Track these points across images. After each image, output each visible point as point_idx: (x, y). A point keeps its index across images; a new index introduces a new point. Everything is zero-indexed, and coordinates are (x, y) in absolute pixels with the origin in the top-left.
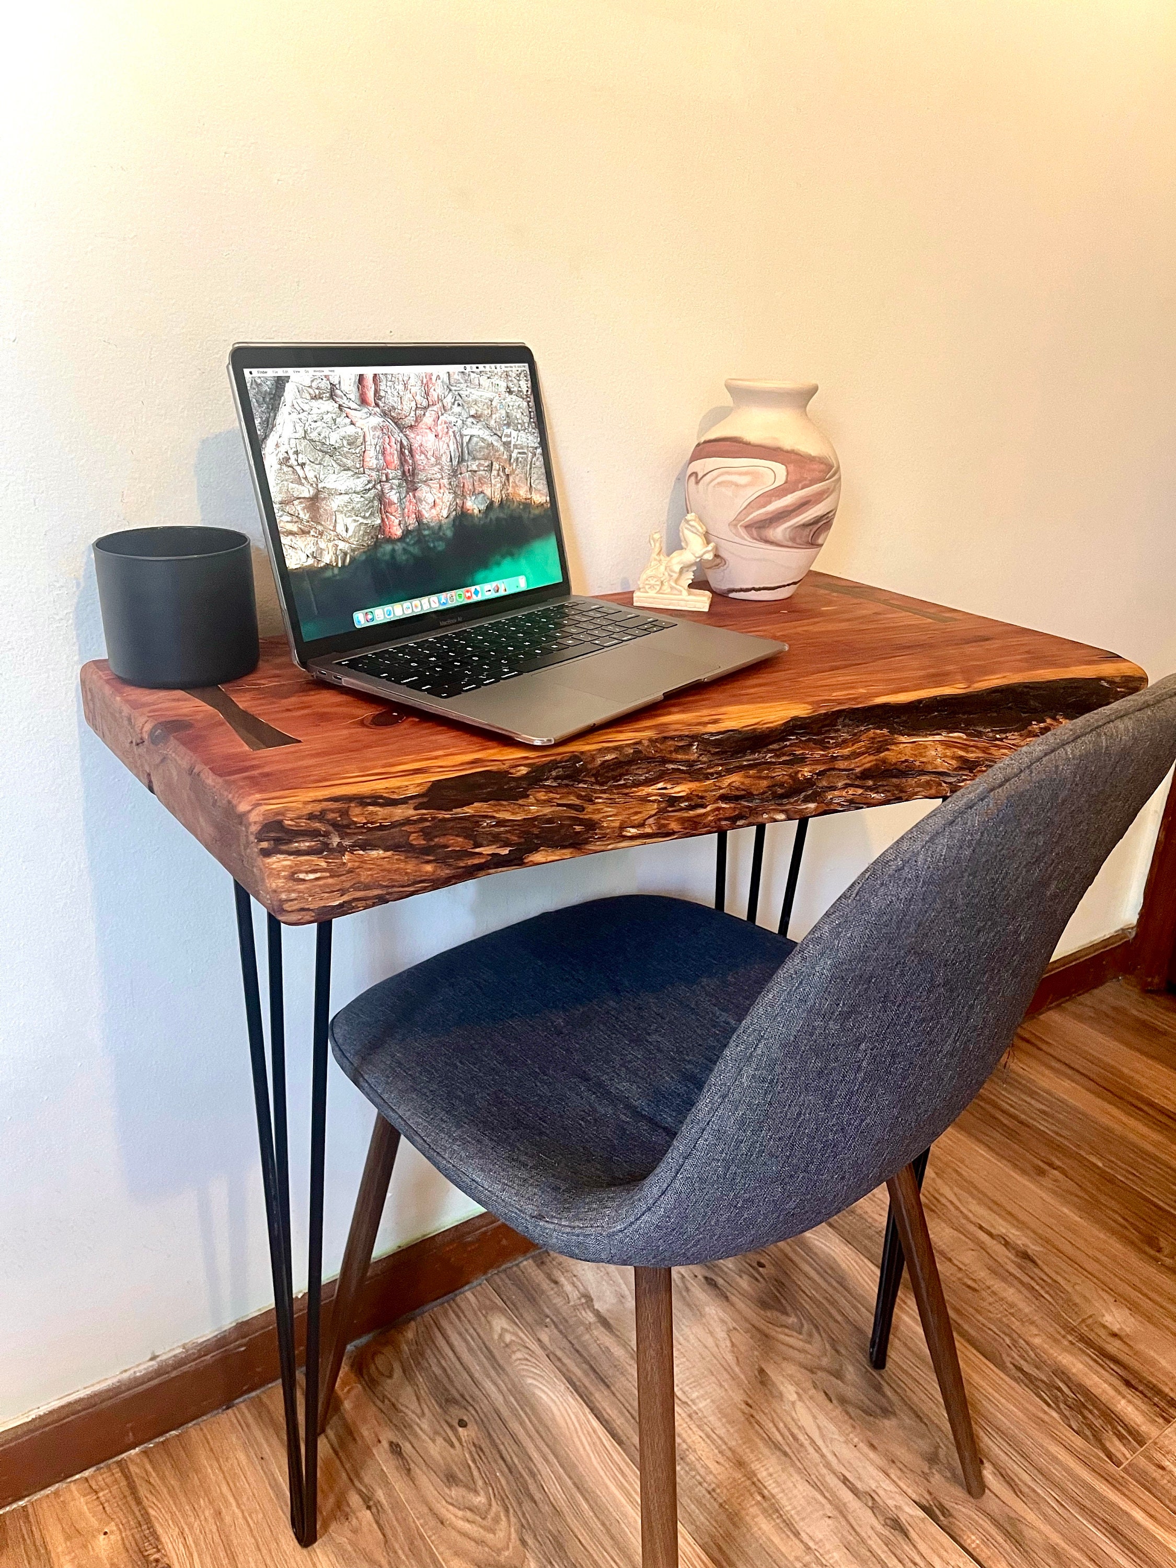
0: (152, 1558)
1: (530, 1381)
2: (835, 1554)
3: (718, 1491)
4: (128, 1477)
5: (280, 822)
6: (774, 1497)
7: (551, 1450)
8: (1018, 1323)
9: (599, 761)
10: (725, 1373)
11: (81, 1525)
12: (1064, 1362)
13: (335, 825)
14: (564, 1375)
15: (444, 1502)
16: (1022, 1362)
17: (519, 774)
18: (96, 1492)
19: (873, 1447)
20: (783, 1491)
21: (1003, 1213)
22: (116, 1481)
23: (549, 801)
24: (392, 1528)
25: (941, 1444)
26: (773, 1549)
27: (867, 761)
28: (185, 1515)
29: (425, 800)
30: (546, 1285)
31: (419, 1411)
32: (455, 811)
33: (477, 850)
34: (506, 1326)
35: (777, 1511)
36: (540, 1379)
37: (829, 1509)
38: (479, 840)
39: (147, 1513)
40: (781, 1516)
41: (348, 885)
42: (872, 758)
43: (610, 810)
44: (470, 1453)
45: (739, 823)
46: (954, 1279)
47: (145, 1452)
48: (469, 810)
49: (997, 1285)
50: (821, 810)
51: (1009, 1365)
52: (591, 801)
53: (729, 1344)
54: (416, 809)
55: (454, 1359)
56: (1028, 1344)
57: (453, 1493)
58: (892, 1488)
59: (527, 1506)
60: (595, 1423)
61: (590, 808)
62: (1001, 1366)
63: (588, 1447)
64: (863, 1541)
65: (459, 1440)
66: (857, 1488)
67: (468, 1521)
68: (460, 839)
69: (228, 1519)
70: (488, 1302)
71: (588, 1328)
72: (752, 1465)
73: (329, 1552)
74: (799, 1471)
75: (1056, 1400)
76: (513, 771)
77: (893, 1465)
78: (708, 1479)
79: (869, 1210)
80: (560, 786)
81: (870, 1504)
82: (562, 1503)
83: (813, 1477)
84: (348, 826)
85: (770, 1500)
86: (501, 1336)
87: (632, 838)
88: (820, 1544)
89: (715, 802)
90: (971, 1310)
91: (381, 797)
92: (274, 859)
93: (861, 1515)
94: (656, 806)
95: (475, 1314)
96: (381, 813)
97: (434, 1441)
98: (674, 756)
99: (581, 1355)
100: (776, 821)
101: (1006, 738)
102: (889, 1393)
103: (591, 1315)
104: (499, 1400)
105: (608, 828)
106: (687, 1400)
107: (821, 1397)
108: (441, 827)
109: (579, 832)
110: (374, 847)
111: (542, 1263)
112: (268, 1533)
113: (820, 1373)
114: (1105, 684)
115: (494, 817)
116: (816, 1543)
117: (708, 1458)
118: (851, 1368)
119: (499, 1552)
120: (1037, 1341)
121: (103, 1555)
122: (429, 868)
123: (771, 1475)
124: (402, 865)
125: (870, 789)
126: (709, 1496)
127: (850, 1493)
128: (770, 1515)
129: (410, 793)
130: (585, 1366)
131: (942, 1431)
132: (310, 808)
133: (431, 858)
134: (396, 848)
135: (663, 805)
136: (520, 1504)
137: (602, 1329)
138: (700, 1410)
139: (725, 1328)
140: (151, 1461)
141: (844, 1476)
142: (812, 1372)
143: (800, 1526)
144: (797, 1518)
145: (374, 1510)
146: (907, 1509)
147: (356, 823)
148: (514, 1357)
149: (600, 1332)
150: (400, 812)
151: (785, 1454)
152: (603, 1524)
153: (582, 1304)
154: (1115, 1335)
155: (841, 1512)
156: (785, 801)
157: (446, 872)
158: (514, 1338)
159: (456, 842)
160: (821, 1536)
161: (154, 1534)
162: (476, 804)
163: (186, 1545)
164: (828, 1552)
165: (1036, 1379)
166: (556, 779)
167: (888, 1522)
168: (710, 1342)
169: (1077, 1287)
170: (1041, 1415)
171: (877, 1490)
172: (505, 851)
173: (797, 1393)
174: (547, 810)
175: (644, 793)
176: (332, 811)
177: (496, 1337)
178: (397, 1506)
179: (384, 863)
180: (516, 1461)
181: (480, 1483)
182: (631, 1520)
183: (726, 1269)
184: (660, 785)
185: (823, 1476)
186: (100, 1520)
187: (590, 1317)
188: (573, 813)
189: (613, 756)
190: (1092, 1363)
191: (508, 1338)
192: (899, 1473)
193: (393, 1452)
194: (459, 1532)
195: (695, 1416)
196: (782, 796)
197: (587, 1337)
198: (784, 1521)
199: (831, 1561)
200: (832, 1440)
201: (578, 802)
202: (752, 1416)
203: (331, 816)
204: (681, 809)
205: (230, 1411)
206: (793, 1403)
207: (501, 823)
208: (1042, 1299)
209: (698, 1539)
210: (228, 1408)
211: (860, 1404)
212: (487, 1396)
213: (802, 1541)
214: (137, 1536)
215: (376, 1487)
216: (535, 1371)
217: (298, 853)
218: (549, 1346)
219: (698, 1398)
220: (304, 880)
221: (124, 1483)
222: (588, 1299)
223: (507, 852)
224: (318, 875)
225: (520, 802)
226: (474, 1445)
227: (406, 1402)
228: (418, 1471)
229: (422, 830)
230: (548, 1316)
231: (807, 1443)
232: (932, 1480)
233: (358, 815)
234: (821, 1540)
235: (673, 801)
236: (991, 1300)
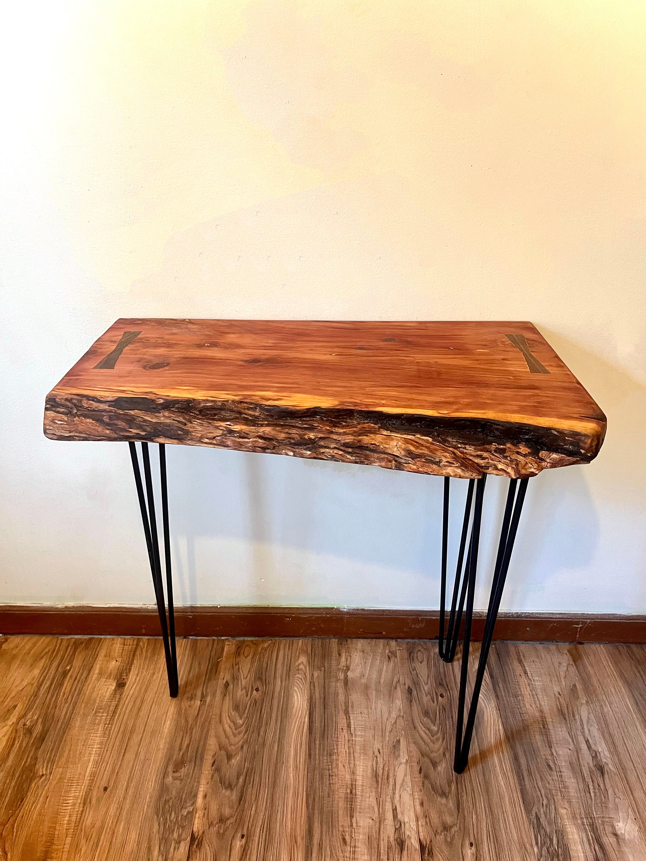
0: (123, 677)
1: (296, 688)
2: (361, 836)
3: (334, 777)
4: (137, 645)
5: (54, 399)
6: (356, 795)
7: (281, 719)
8: (560, 797)
9: (202, 405)
10: (380, 732)
11: (112, 654)
12: (569, 830)
13: (75, 405)
14: (311, 694)
15: (227, 715)
16: (543, 816)
17: (159, 402)
18: (124, 645)
19: (422, 804)
20: (362, 796)
21: (609, 742)
22: (133, 645)
23: (169, 417)
24: (203, 714)
25: (458, 825)
26: (336, 815)
27: (349, 439)
28: (143, 668)
29: (113, 403)
30: (335, 654)
31: (245, 676)
32: (126, 411)
33: (130, 430)
34: (304, 662)
35: (352, 802)
36: (300, 690)
37: (376, 816)
38: (132, 426)
39: (133, 661)
40: (352, 805)
41: (73, 429)
42: (354, 438)
43: (200, 428)
44: (251, 702)
45: (267, 451)
46: (544, 757)
47: (148, 639)
48: (132, 412)
49: (567, 773)
50: (312, 456)
51: (534, 813)
52: (191, 422)
53: (393, 721)
54: (109, 406)
55: (274, 664)
56: (555, 810)
57: (233, 713)
58: (415, 827)
59: (255, 735)
60: (307, 719)
61: (190, 425)
62: (528, 811)
63: (296, 727)
64: (379, 839)
65: (251, 695)
66: (397, 817)
67: (230, 727)
68: (124, 424)
69: (155, 677)
70: (305, 648)
71: (337, 680)
72: (358, 777)
73: (176, 709)
74: (377, 792)
75: (543, 844)
76: (157, 400)
77: (424, 819)
78: (334, 770)
79: (526, 700)
80: (179, 412)
81: (397, 827)
82: (268, 742)
83: (381, 799)
84: (81, 407)
85: (353, 795)
86: (299, 665)
87: (206, 443)
88: (359, 828)
89: (255, 437)
90: (538, 776)
91: (96, 398)
92: (49, 412)
93: (388, 829)
94: (221, 432)
95: (297, 650)
96: (95, 405)
97: (242, 690)
98: (247, 411)
99: (324, 690)
100: (287, 455)
101: (465, 448)
102: (453, 787)
103: (343, 675)
104: (278, 689)
105: (194, 436)
106: (353, 733)
107: (416, 768)
108: (118, 417)
109: (180, 434)
110: (89, 417)
111: (341, 644)
112: (163, 690)
113: (426, 759)
114: (556, 433)
115: (142, 418)
116: (357, 826)
117: (341, 762)
118: (444, 765)
119: (231, 745)
120: (563, 811)
121: (110, 667)
122: (108, 432)
123: (363, 786)
124: (97, 428)
125: (349, 453)
126: (328, 776)
127: (392, 816)
128: (347, 801)
129: (109, 399)
130: (322, 696)
131: (465, 820)
132: (66, 397)
133: (110, 428)
134: (98, 420)
135: (225, 432)
136: (253, 732)
137: (342, 684)
138: (356, 741)
139: (398, 713)
140: (148, 643)
141: (396, 808)
142: (423, 755)
143: (357, 815)
144: (358, 810)
145: (202, 702)
146: (413, 840)
147: (83, 406)
148: (297, 676)
149: (340, 685)
150: (103, 406)
151: (377, 782)
152: (277, 760)
153: (343, 669)
154: (616, 835)
155: (380, 822)
156: (296, 447)
157: (116, 436)
158: (303, 668)
159: (121, 424)
160: (361, 825)
161: (130, 670)
162: (136, 411)
163: (136, 679)
164: (359, 833)
165: (543, 828)
166: (177, 408)
167: (398, 840)
168: (385, 716)
169: (617, 800)
170: (528, 846)
171: (406, 824)
172: (144, 433)
173: (407, 761)
174: (168, 421)
175: (219, 425)
176: (75, 399)
177: (297, 664)
178: (211, 706)
179: (90, 425)
180: (265, 716)
181: (245, 715)
182: (289, 766)
183: (422, 689)
184: (228, 423)
185: (386, 801)
186: (118, 655)
187: (342, 676)
188: (180, 425)
189: (210, 404)
190: (585, 839)
191: (301, 667)
192: (424, 823)
193: (225, 685)
194: (223, 729)
195: (351, 742)
196: (295, 444)
197: (333, 684)
198: (351, 808)
199: (356, 838)
200: (405, 789)
201: (183, 421)
202: (376, 757)
203: (74, 401)
204: (235, 437)
205: (185, 639)
206: (401, 763)
207: (145, 421)
208: (588, 794)
209: (308, 791)
210: (184, 638)
211: (434, 783)
212: (274, 685)
213: (351, 821)
214: (125, 667)
215: (209, 695)
216: (301, 685)
217: (58, 412)
218: (315, 679)
219: (359, 735)
220: (56, 423)
221: (134, 646)
222: (348, 668)
223: (144, 434)
224: (62, 423)
225: (156, 414)
226: (255, 701)
227: (244, 669)
228: (228, 698)
229: (109, 416)
230: (324, 667)
231: (391, 783)
232: (438, 837)
233: (85, 403)
234: (360, 826)
235: (231, 432)
236: (555, 778)
